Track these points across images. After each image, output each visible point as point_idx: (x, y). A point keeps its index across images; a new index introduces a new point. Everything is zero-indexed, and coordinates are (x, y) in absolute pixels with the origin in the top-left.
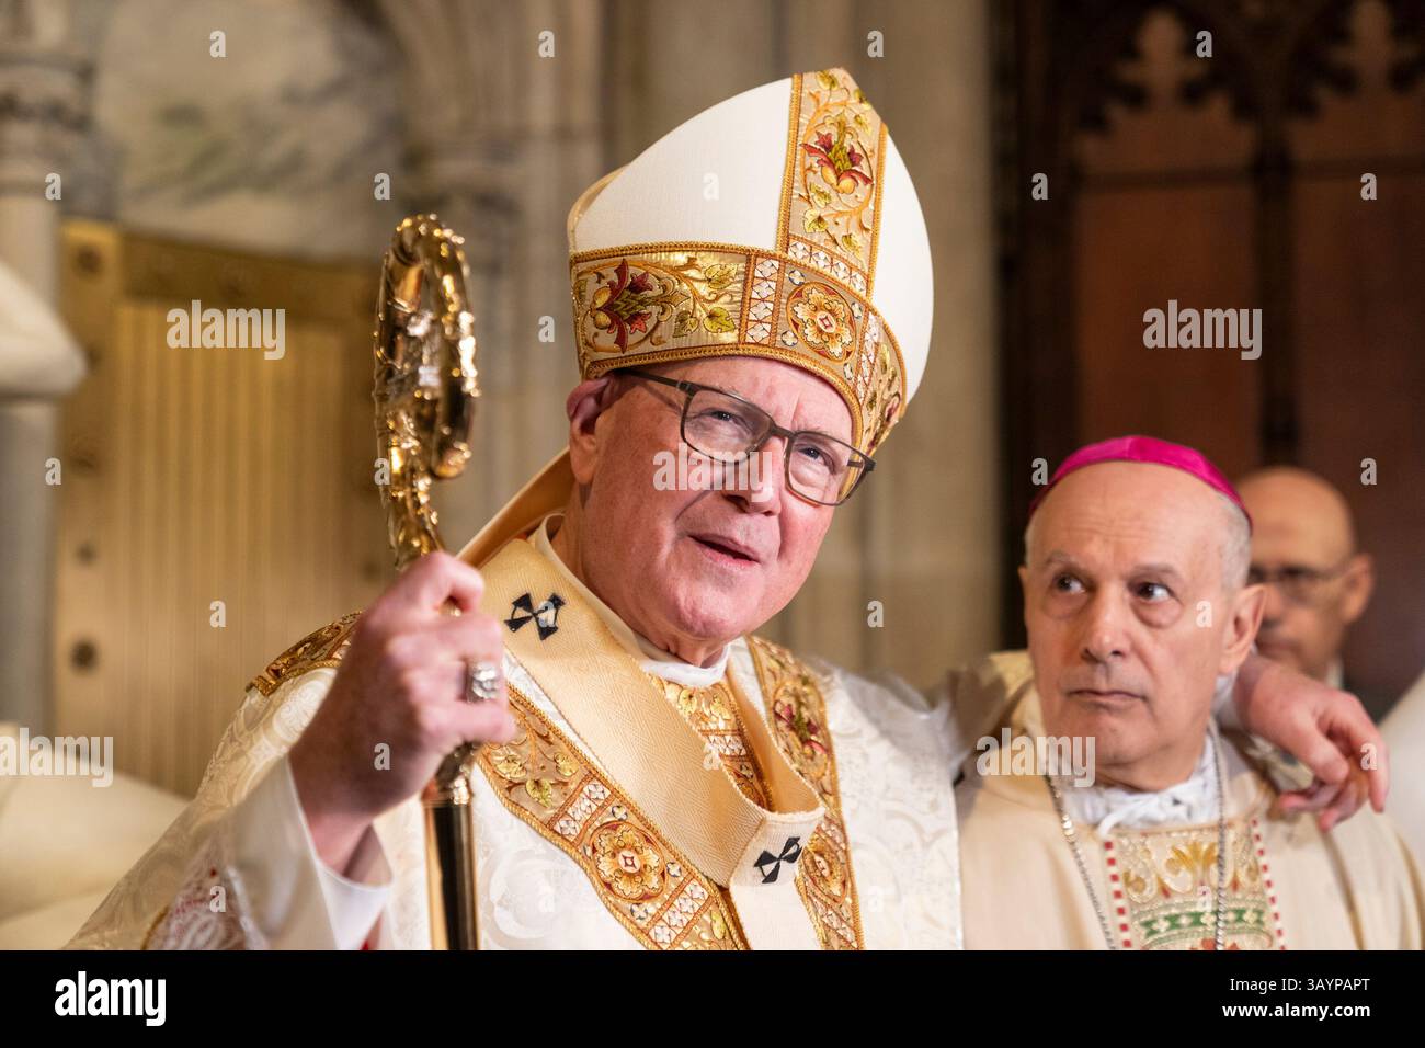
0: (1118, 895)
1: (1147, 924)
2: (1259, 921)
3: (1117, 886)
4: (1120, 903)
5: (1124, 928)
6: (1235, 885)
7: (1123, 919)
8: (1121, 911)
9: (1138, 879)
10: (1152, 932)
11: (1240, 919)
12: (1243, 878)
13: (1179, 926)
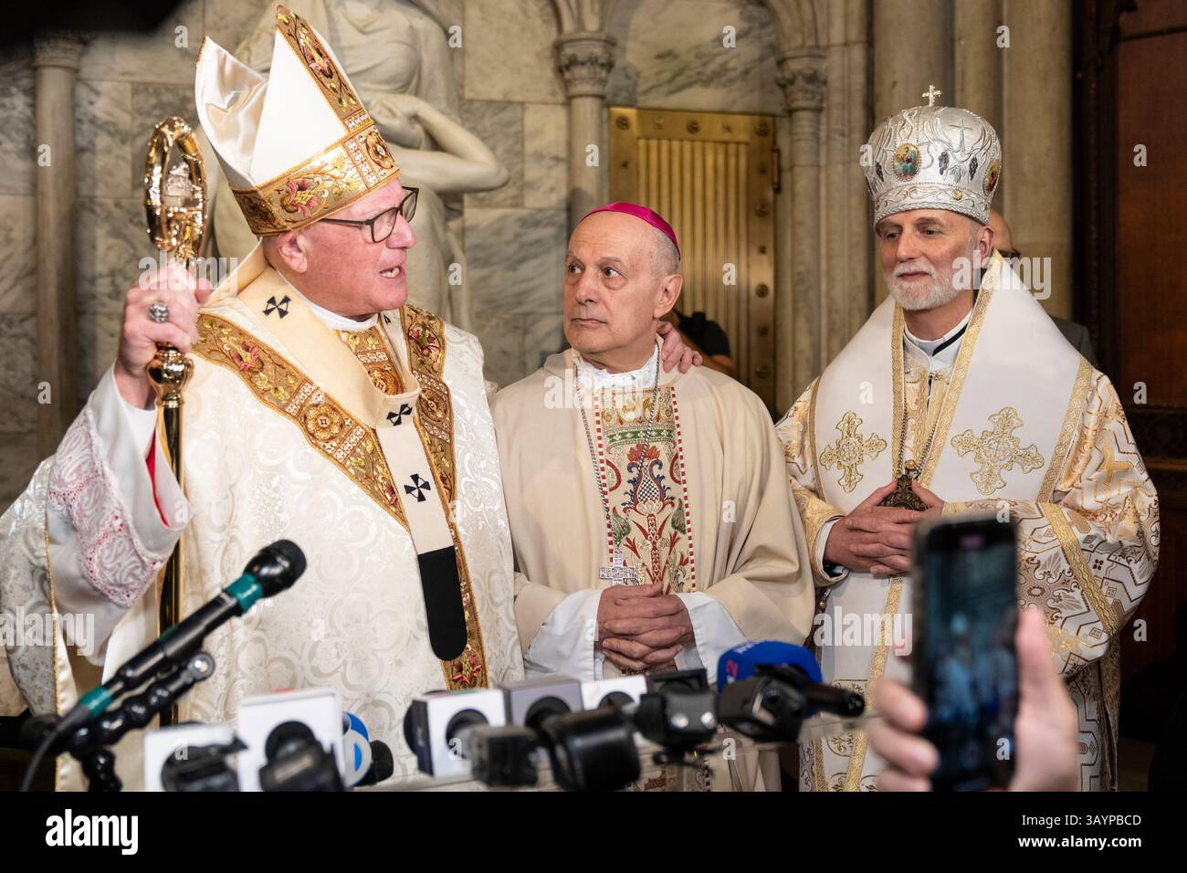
0: (598, 422)
1: (611, 437)
2: (669, 435)
3: (598, 418)
4: (598, 426)
5: (600, 438)
6: (658, 418)
7: (599, 434)
8: (599, 430)
9: (608, 415)
10: (614, 440)
11: (659, 435)
12: (663, 414)
13: (626, 438)
